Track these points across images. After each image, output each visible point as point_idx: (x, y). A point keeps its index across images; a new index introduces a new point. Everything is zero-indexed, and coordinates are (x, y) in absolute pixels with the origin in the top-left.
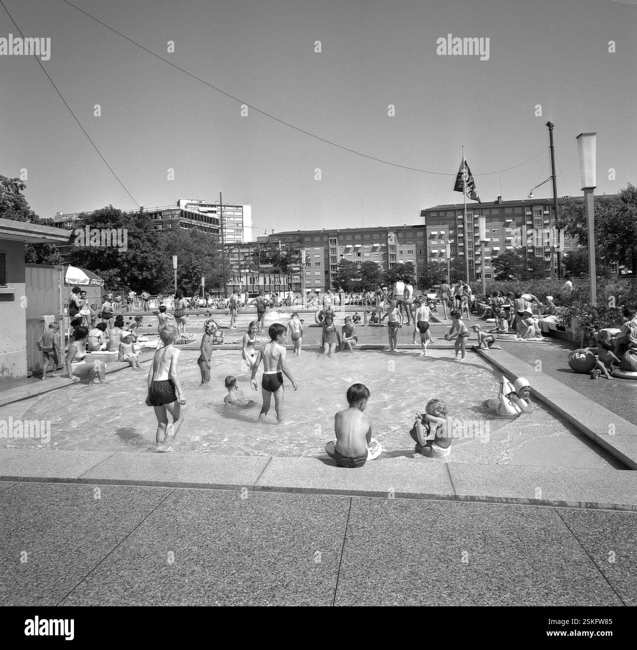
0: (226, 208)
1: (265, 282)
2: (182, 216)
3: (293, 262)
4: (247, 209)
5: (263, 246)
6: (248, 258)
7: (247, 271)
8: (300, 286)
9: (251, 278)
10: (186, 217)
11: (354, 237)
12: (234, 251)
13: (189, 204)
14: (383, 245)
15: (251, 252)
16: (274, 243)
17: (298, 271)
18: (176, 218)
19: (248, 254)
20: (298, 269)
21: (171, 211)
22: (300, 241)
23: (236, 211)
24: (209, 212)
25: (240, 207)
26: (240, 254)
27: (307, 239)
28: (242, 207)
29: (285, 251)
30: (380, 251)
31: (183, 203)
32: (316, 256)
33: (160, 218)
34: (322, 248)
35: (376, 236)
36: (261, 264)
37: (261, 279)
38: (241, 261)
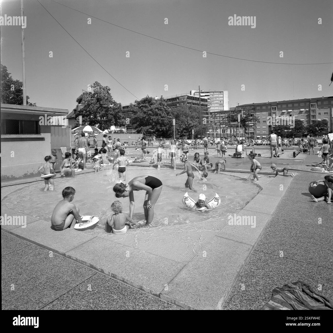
0: (215, 93)
1: (231, 132)
2: (188, 99)
3: (249, 121)
4: (226, 93)
5: (233, 112)
6: (224, 119)
7: (224, 126)
8: (254, 134)
9: (223, 130)
10: (190, 99)
11: (287, 106)
12: (217, 116)
13: (196, 92)
14: (307, 110)
15: (226, 116)
16: (238, 111)
17: (252, 126)
18: (185, 100)
19: (225, 117)
20: (253, 125)
21: (183, 96)
22: (254, 109)
23: (220, 94)
24: (206, 96)
25: (222, 92)
26: (221, 117)
27: (258, 108)
28: (223, 92)
29: (245, 115)
30: (305, 113)
31: (193, 92)
32: (263, 117)
33: (178, 101)
34: (267, 113)
35: (302, 105)
36: (232, 122)
37: (229, 130)
38: (221, 121)
